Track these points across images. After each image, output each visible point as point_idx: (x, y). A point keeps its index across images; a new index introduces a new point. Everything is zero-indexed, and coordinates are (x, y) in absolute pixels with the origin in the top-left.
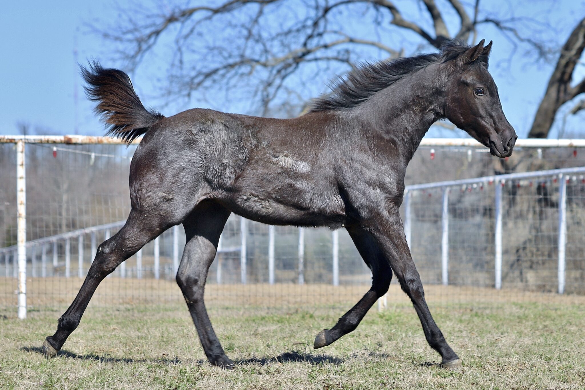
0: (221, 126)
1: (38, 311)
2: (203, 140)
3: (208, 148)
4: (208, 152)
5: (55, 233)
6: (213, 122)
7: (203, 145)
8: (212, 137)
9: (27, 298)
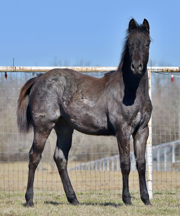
0: (64, 78)
1: (161, 194)
2: (55, 84)
3: (58, 89)
4: (57, 91)
5: (173, 139)
6: (60, 75)
7: (55, 87)
8: (59, 83)
9: (153, 185)
